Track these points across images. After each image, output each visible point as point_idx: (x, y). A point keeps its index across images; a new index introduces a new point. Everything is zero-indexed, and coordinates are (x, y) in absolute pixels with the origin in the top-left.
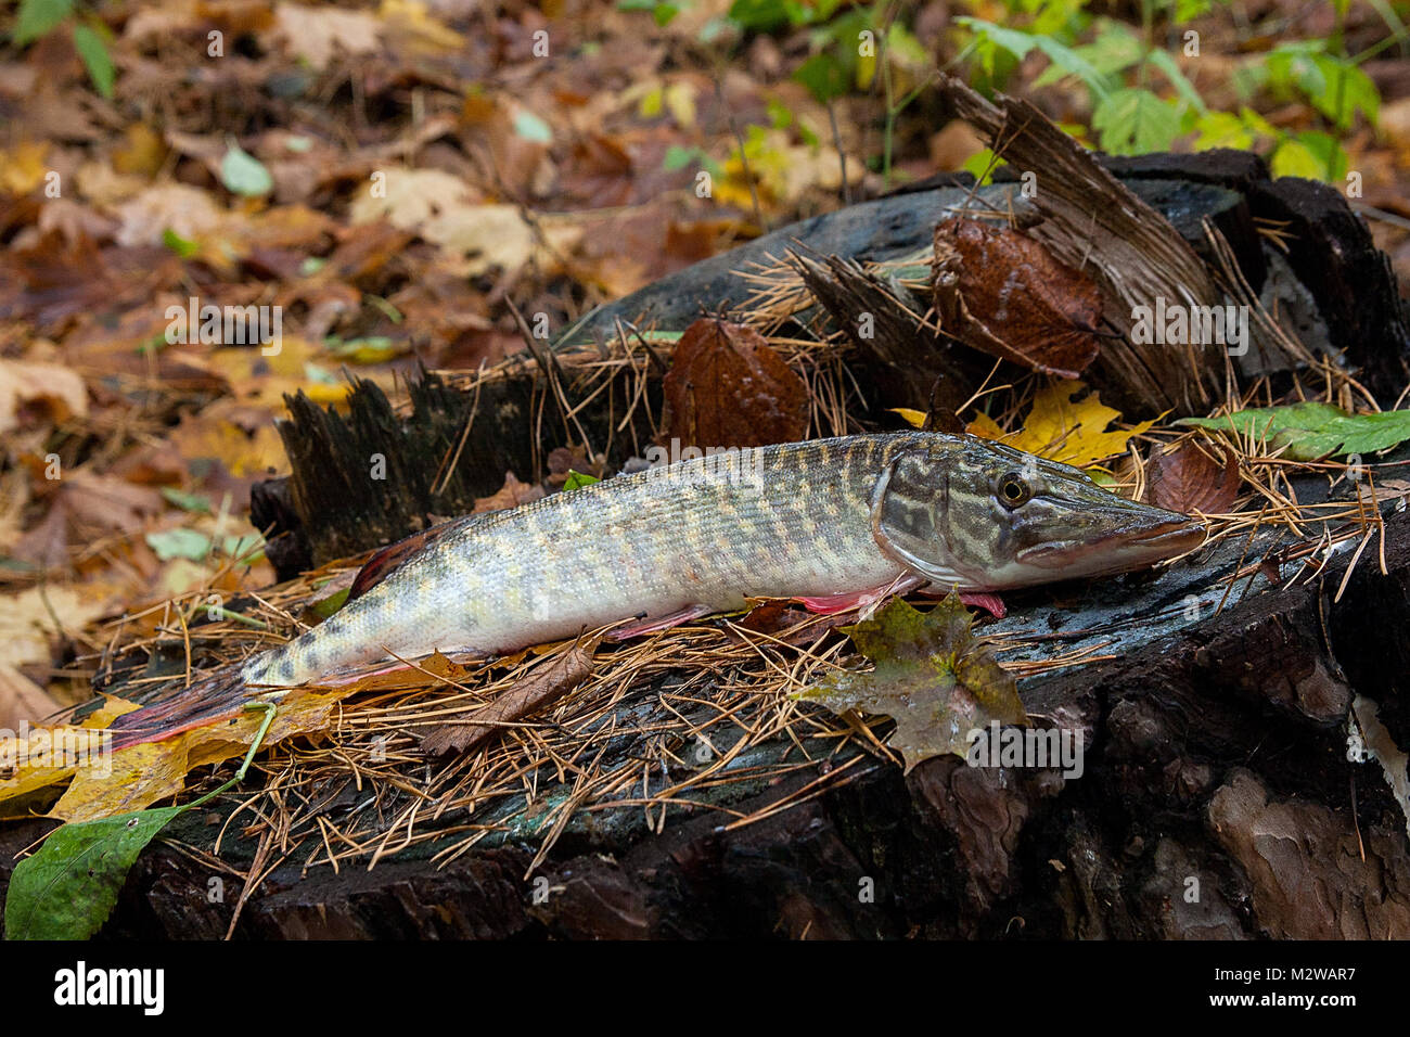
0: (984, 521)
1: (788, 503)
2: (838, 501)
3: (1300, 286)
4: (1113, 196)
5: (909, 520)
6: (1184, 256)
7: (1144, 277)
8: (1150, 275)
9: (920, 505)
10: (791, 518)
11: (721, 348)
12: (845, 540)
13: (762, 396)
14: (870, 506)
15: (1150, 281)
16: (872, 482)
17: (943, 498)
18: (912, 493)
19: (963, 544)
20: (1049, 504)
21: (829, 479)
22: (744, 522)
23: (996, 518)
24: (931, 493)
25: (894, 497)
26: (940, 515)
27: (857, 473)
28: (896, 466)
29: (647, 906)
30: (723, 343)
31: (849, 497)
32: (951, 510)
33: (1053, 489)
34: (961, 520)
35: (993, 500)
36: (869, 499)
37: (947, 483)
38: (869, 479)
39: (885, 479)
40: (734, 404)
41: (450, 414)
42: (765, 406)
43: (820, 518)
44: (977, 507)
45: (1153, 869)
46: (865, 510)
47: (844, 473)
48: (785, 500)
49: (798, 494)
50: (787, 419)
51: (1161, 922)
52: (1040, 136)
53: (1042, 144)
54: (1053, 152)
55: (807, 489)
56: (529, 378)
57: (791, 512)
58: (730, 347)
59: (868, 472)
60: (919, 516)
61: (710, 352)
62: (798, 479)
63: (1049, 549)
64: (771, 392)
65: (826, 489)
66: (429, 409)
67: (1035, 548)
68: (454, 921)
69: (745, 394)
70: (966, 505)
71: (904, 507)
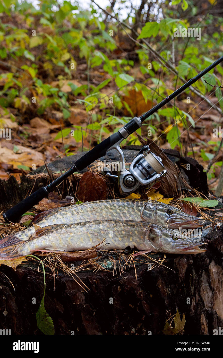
0: (164, 217)
1: (123, 211)
2: (134, 211)
3: (186, 175)
4: (165, 158)
5: (148, 215)
6: (175, 169)
7: (169, 172)
8: (170, 172)
9: (151, 213)
10: (124, 213)
11: (93, 178)
12: (135, 218)
13: (99, 187)
14: (140, 213)
15: (170, 173)
16: (141, 209)
17: (156, 212)
18: (149, 210)
19: (159, 220)
20: (177, 215)
21: (131, 207)
22: (114, 213)
23: (166, 216)
24: (153, 211)
25: (145, 211)
26: (155, 215)
27: (137, 207)
28: (146, 206)
29: (138, 281)
30: (93, 176)
31: (136, 211)
32: (157, 214)
33: (177, 212)
34: (159, 216)
35: (166, 213)
36: (140, 211)
37: (157, 209)
38: (140, 208)
39: (143, 208)
40: (94, 188)
41: (28, 184)
42: (100, 189)
43: (130, 214)
44: (163, 214)
45: (202, 276)
46: (139, 213)
47: (135, 206)
48: (122, 210)
49: (125, 209)
50: (104, 192)
51: (201, 285)
52: (153, 146)
53: (153, 147)
54: (155, 149)
55: (127, 208)
56: (47, 178)
57: (124, 212)
58: (95, 177)
59: (140, 207)
60: (150, 215)
61: (91, 178)
62: (125, 206)
63: (177, 223)
64: (101, 186)
65: (131, 209)
66: (24, 182)
67: (174, 223)
68: (97, 283)
69: (97, 186)
70: (161, 214)
71: (147, 213)
